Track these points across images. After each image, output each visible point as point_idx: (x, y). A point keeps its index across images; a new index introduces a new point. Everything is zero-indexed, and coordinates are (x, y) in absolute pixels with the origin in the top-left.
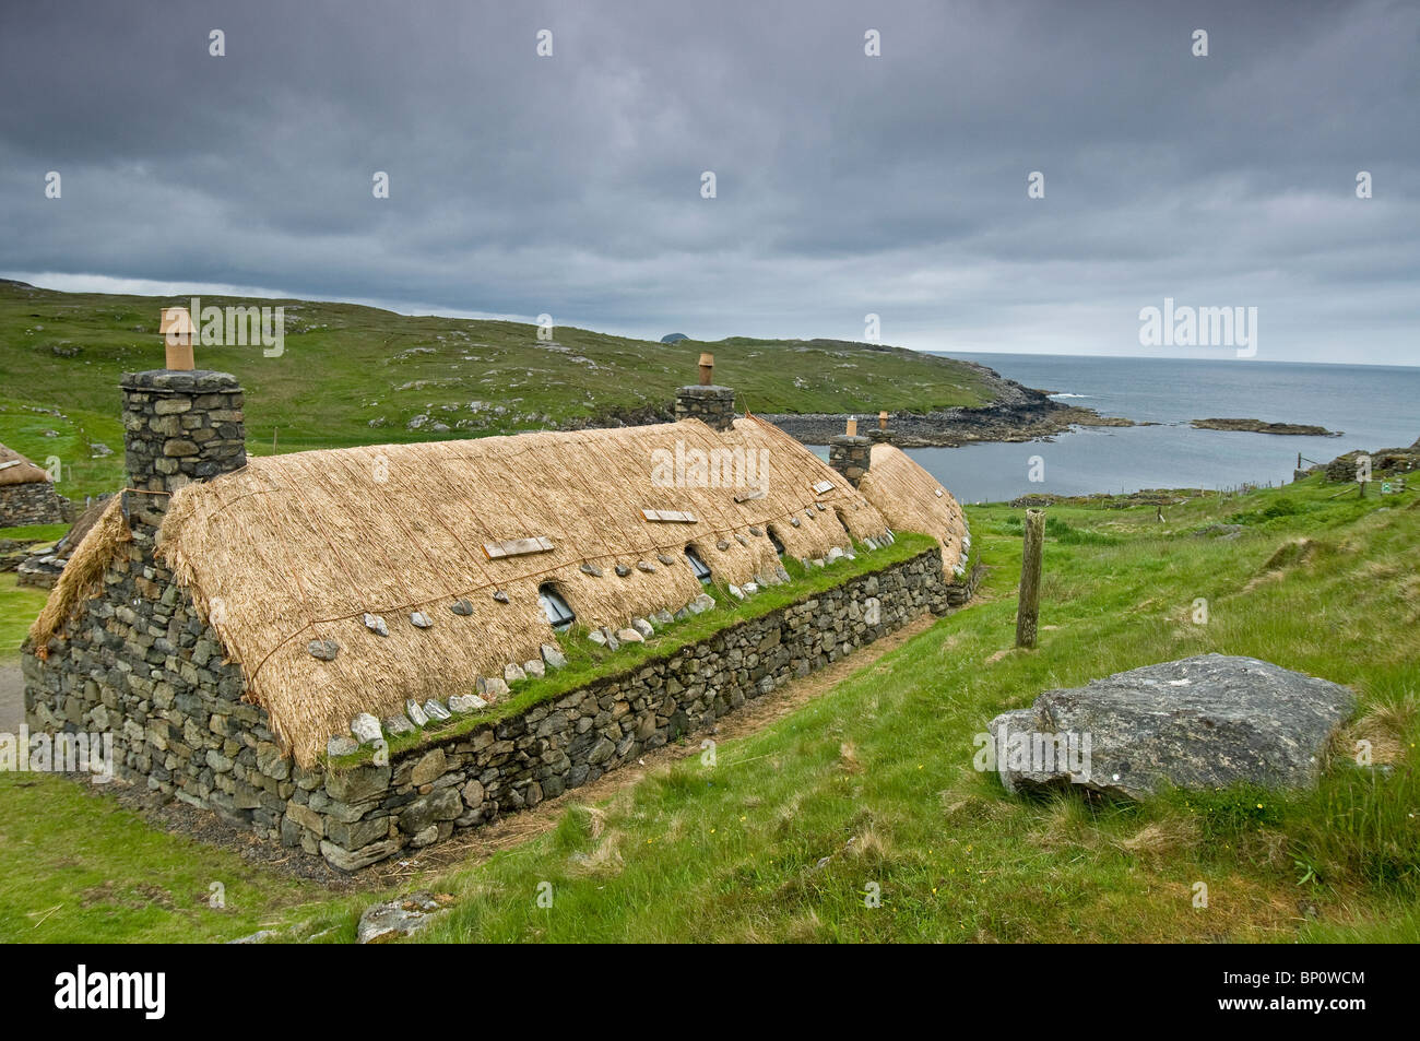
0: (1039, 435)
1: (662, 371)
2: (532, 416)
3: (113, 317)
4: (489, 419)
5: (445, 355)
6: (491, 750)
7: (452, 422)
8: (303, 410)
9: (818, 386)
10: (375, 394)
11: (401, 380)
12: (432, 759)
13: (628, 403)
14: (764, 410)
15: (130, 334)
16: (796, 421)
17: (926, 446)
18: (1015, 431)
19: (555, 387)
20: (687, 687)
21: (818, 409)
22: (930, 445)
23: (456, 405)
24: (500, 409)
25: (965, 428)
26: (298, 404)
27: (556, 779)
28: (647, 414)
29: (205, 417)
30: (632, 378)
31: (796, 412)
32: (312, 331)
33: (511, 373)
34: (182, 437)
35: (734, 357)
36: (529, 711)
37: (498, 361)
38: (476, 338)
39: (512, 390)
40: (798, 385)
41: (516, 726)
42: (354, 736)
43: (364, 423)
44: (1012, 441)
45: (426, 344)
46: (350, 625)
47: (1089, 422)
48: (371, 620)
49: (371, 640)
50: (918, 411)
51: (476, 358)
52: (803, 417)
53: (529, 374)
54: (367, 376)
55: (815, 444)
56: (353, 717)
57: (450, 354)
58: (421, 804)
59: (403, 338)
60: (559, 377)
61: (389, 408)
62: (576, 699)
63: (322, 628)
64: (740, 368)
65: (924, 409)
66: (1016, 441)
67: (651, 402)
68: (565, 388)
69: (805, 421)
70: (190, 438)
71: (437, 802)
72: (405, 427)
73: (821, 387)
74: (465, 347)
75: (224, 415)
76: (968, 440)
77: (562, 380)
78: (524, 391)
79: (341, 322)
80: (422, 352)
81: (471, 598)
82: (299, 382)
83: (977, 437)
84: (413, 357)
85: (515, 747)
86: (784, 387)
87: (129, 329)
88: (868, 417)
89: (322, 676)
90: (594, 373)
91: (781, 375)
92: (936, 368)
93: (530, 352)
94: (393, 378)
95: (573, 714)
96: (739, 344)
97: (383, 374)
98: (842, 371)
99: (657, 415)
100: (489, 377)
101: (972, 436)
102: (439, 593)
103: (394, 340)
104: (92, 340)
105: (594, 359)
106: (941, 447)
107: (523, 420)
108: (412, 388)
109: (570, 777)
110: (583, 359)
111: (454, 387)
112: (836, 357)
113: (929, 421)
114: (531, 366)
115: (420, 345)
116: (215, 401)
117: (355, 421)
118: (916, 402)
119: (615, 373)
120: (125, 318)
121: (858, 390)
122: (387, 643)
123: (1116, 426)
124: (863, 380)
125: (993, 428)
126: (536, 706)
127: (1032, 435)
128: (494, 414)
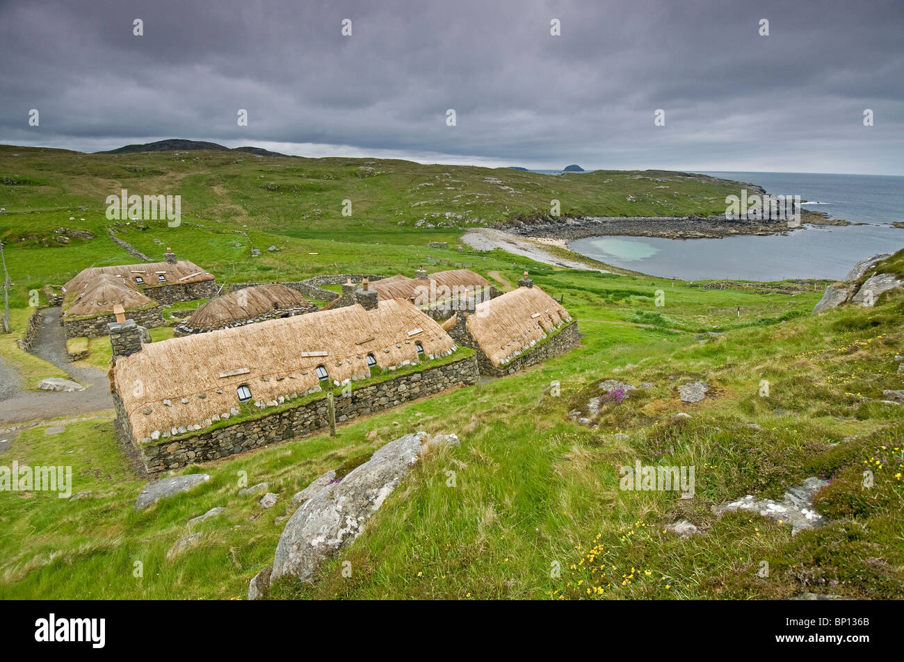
0: (781, 231)
1: (550, 193)
2: (476, 220)
3: (292, 170)
4: (454, 222)
5: (438, 187)
6: (198, 442)
7: (436, 223)
8: (369, 217)
9: (642, 200)
10: (401, 209)
11: (414, 200)
12: (174, 446)
13: (527, 212)
14: (606, 215)
15: (300, 178)
16: (624, 221)
17: (701, 237)
18: (764, 228)
19: (489, 204)
20: (293, 422)
21: (639, 214)
22: (704, 237)
23: (438, 214)
24: (459, 217)
25: (731, 226)
26: (367, 213)
27: (227, 451)
28: (537, 218)
29: (125, 338)
30: (532, 197)
31: (625, 216)
32: (378, 175)
33: (468, 197)
34: (119, 345)
35: (595, 183)
36: (213, 431)
37: (463, 190)
38: (455, 177)
39: (467, 206)
40: (629, 199)
41: (209, 436)
42: (151, 437)
43: (395, 223)
44: (759, 235)
45: (430, 181)
46: (157, 403)
47: (818, 222)
48: (165, 402)
49: (164, 408)
50: (702, 215)
51: (453, 188)
52: (629, 219)
53: (477, 197)
54: (401, 198)
55: (632, 235)
56: (152, 432)
57: (440, 186)
58: (172, 457)
59: (420, 177)
60: (491, 198)
61: (408, 216)
62: (234, 427)
63: (148, 404)
64: (596, 190)
65: (706, 214)
66: (762, 235)
67: (540, 212)
68: (494, 204)
69: (630, 221)
70: (121, 345)
71: (178, 457)
72: (414, 226)
73: (644, 201)
74: (448, 182)
75: (132, 337)
76: (731, 234)
77: (494, 199)
78: (473, 206)
79: (392, 170)
80: (427, 186)
81: (207, 393)
82: (370, 202)
83: (737, 232)
84: (422, 188)
85: (207, 442)
86: (620, 201)
87: (299, 176)
88: (669, 218)
89: (144, 419)
90: (512, 195)
91: (621, 193)
92: (722, 188)
93: (480, 184)
94: (411, 199)
95: (233, 432)
96: (600, 174)
97: (407, 197)
98: (659, 190)
99: (543, 219)
100: (457, 199)
101: (734, 231)
102: (195, 390)
103: (416, 178)
104: (283, 182)
105: (513, 187)
106: (711, 238)
107: (471, 222)
108: (419, 206)
109: (233, 450)
110: (508, 188)
111: (439, 205)
112: (657, 182)
113: (708, 221)
114: (479, 192)
115: (425, 181)
116: (128, 333)
117: (391, 222)
118: (703, 210)
119: (523, 195)
120: (298, 170)
121: (666, 202)
122: (170, 409)
123: (837, 225)
124: (671, 196)
125: (749, 226)
126: (216, 430)
127: (775, 231)
128: (456, 219)
